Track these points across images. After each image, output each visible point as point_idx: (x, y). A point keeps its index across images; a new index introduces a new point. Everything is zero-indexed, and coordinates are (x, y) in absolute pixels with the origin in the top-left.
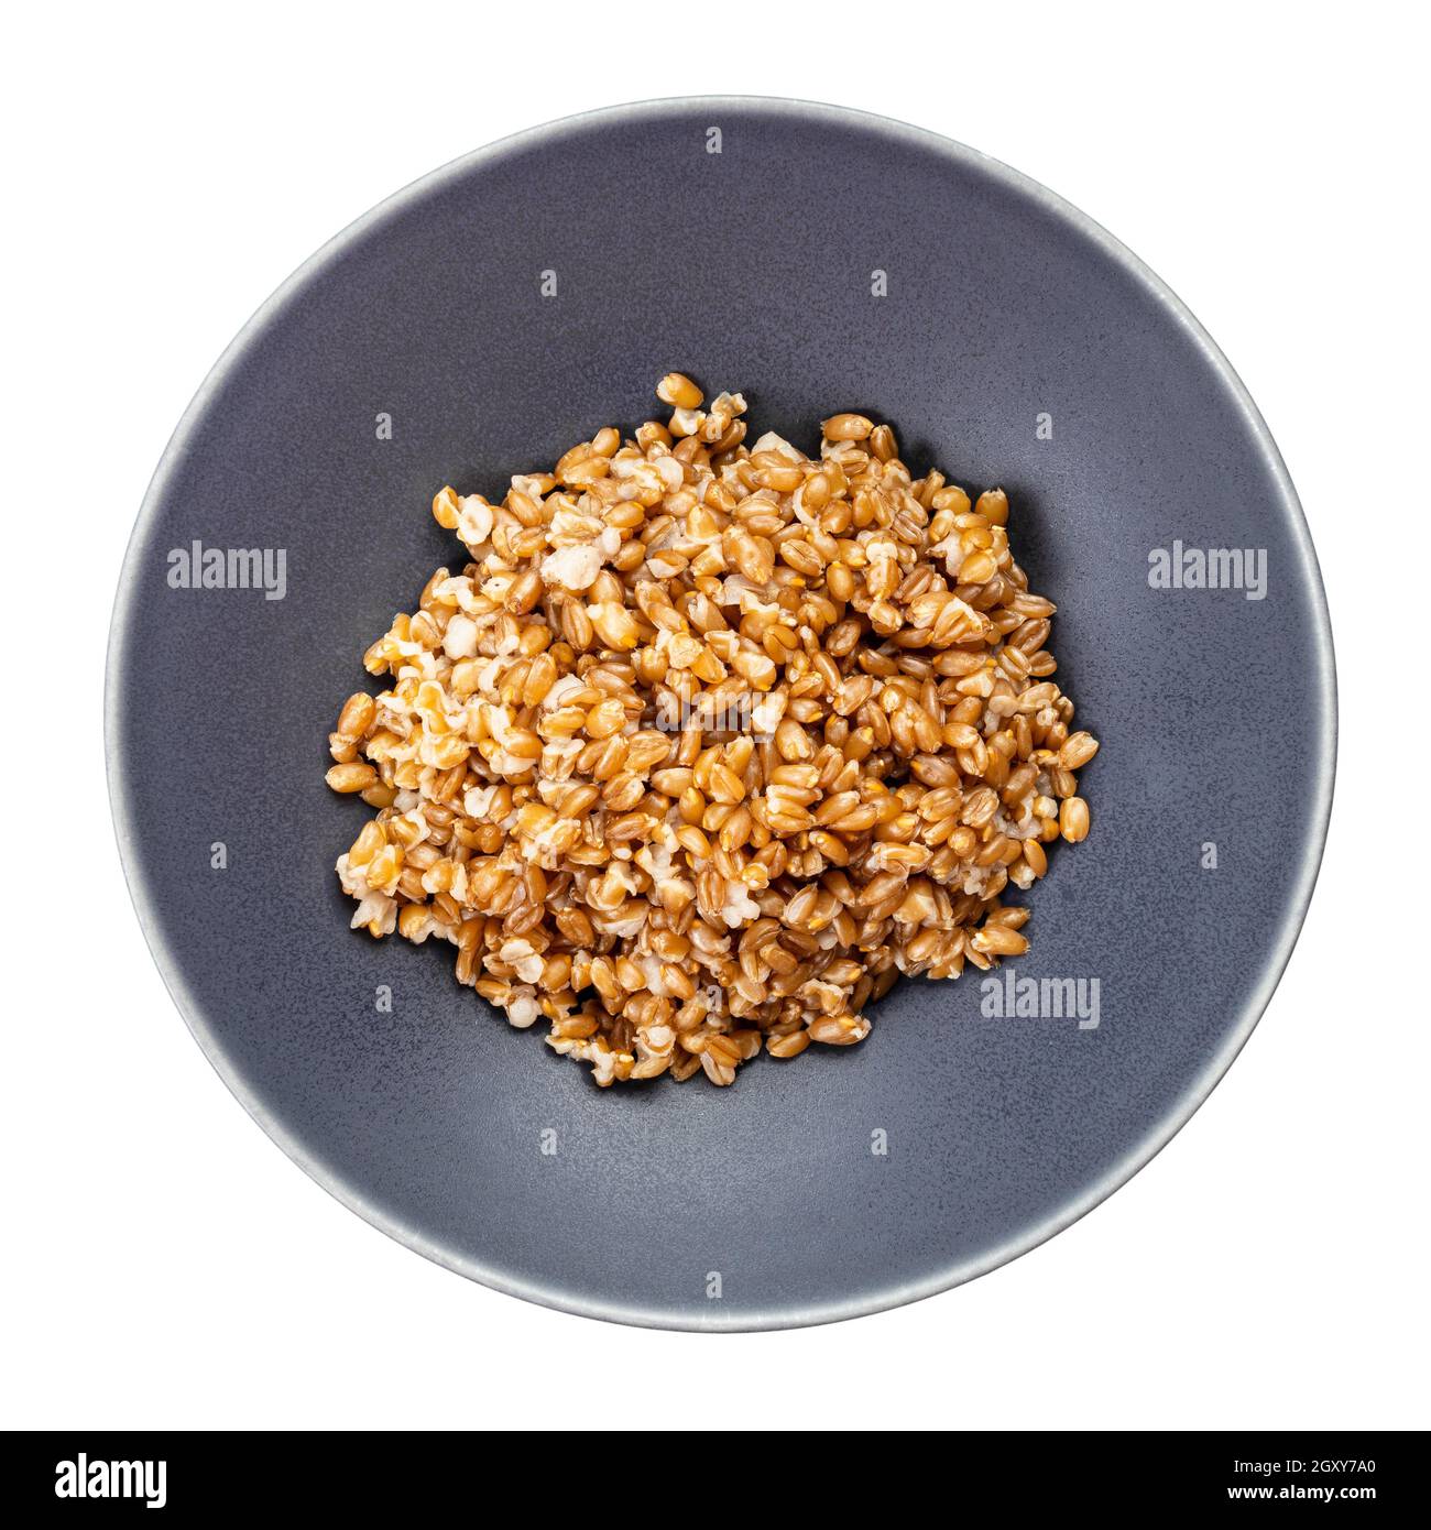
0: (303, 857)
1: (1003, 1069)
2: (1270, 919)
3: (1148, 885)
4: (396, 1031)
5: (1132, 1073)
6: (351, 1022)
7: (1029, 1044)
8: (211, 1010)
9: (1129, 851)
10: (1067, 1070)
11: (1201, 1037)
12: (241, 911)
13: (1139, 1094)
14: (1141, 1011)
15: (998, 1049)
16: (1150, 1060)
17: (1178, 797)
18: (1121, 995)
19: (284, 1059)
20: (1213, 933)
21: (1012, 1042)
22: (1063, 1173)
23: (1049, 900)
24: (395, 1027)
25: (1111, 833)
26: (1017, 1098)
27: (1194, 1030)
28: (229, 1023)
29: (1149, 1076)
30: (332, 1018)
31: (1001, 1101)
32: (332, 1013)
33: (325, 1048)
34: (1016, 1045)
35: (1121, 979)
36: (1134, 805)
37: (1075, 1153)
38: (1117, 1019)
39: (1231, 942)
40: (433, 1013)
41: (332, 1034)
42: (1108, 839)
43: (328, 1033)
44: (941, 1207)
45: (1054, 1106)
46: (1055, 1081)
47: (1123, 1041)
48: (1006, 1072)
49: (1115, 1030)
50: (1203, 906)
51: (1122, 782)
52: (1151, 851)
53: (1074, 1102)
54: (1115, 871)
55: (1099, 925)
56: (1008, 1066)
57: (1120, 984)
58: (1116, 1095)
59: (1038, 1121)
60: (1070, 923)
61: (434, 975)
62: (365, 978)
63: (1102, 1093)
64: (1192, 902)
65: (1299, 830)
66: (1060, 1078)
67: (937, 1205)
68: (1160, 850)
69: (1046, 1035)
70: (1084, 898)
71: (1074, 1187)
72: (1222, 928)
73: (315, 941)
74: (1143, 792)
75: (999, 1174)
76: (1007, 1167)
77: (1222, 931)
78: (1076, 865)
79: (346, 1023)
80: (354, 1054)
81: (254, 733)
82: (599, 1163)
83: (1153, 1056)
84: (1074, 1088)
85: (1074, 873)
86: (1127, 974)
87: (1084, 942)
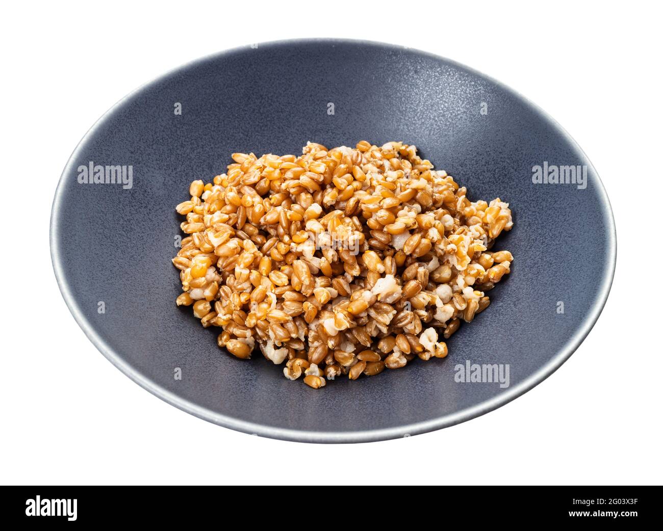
0: (527, 228)
1: (257, 115)
2: (138, 103)
3: (178, 149)
4: (494, 168)
5: (211, 86)
6: (513, 168)
7: (245, 119)
8: (573, 157)
9: (180, 166)
10: (234, 101)
11: (181, 82)
12: (557, 199)
13: (211, 76)
14: (199, 106)
15: (257, 123)
16: (202, 86)
17: (153, 170)
18: (204, 117)
19: (543, 146)
20: (161, 115)
21: (251, 123)
22: (249, 62)
23: (218, 169)
24: (495, 170)
25: (184, 177)
26: (256, 100)
27: (182, 86)
28: (566, 154)
29: (205, 80)
30: (521, 168)
31: (262, 102)
32: (521, 170)
33: (525, 155)
34: (250, 121)
35: (202, 123)
36: (171, 180)
37: (242, 67)
38: (209, 109)
39: (156, 106)
40: (478, 178)
41: (522, 161)
42: (186, 175)
43: (524, 161)
44: (297, 69)
45: (244, 90)
46: (240, 99)
47: (209, 99)
48: (257, 113)
49: (211, 106)
50: (160, 127)
51: (173, 190)
52: (172, 159)
53: (236, 87)
54: (188, 163)
55: (203, 148)
56: (255, 115)
57: (203, 121)
58: (220, 81)
59: (251, 87)
60: (213, 155)
61: (476, 193)
62: (505, 187)
63: (225, 85)
64: (164, 131)
65: (112, 122)
66: (238, 99)
67: (298, 71)
68: (168, 157)
69: (237, 119)
70: (204, 161)
71: (246, 54)
72: (156, 114)
73: (525, 197)
74: (166, 181)
75: (272, 73)
76: (268, 74)
77: (157, 113)
78: (203, 175)
79: (515, 167)
80: (513, 155)
81: (545, 265)
82: (421, 117)
83: (201, 87)
84: (234, 93)
85: (205, 173)
86: (199, 123)
87: (211, 145)
